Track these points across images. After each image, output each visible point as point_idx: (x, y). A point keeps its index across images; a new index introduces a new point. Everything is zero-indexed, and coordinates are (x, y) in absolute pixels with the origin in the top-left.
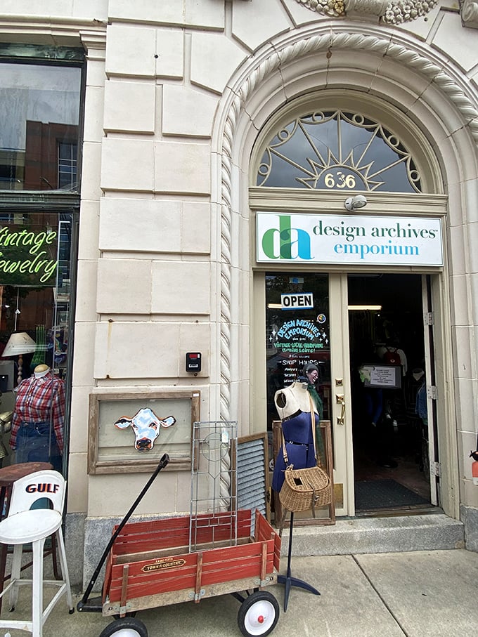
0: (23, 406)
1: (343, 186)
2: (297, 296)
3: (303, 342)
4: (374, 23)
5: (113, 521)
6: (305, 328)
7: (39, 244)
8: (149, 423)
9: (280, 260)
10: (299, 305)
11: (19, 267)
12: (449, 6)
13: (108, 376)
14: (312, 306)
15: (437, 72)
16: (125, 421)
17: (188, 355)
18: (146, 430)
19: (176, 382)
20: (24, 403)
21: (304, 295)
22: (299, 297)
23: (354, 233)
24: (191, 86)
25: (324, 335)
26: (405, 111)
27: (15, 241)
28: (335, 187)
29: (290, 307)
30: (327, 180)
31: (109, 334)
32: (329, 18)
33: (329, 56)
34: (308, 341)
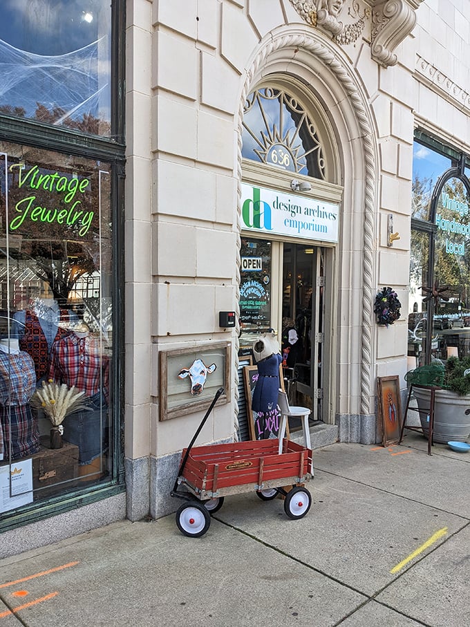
0: (78, 366)
1: (282, 163)
2: (252, 259)
3: (255, 300)
4: (329, 37)
5: (176, 455)
6: (256, 288)
7: (73, 192)
8: (200, 371)
9: (253, 229)
10: (254, 267)
11: (56, 217)
12: (367, 39)
13: (168, 333)
14: (261, 269)
15: (353, 91)
16: (184, 372)
17: (220, 313)
18: (198, 377)
19: (210, 337)
20: (78, 363)
21: (256, 259)
22: (254, 260)
23: (295, 210)
24: (219, 57)
25: (267, 294)
26: (326, 110)
27: (48, 185)
28: (277, 163)
29: (247, 269)
30: (273, 155)
31: (168, 295)
32: (306, 23)
33: (296, 51)
34: (258, 299)
